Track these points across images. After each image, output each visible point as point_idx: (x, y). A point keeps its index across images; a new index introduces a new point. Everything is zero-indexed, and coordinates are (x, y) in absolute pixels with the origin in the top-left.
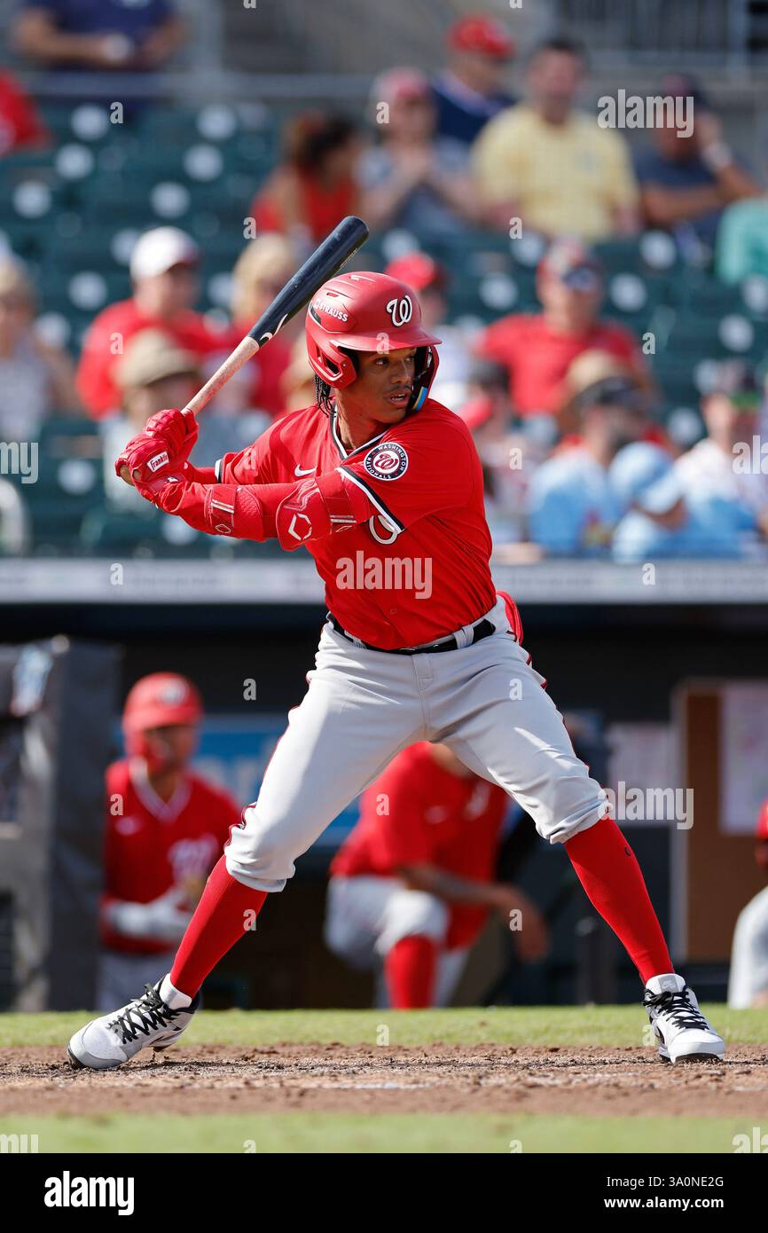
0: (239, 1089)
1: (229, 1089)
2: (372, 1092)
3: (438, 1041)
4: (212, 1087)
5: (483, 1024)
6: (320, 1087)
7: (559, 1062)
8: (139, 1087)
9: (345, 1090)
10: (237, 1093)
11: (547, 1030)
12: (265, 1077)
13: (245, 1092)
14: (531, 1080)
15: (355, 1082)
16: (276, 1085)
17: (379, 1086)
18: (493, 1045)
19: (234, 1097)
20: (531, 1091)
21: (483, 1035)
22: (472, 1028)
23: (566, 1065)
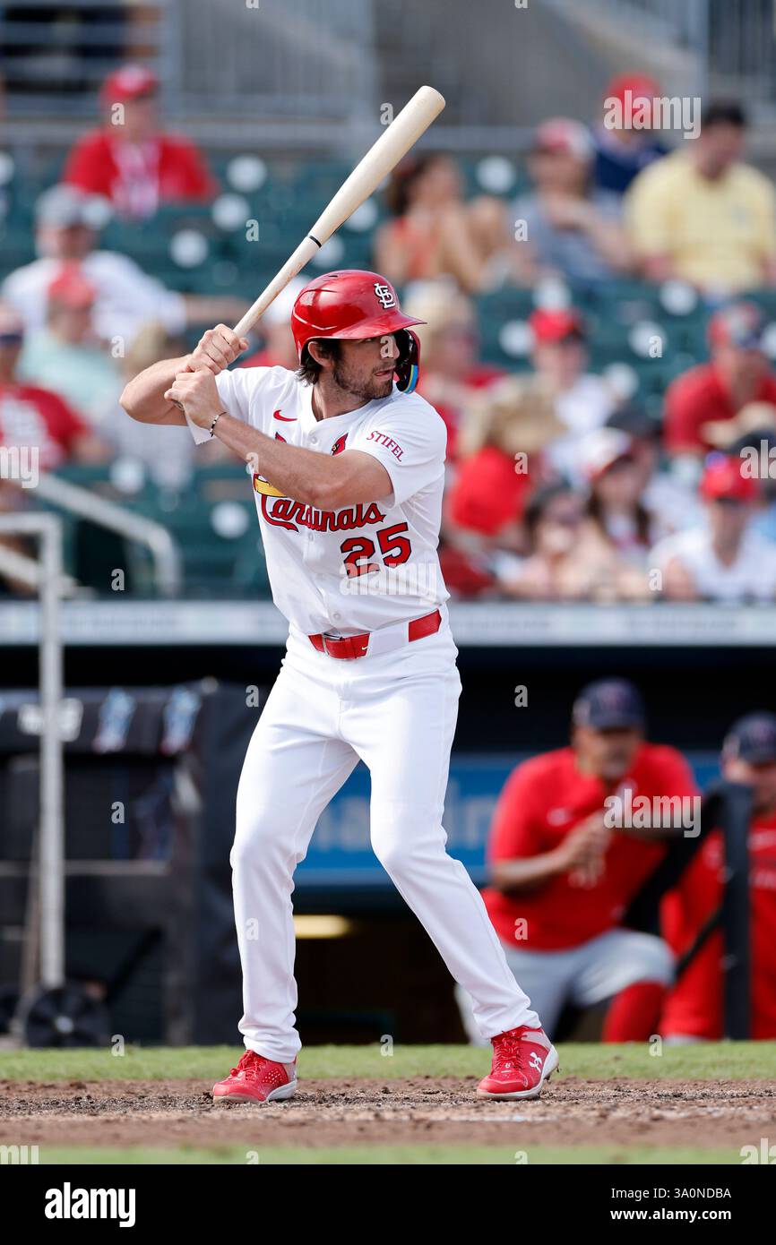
0: (368, 1121)
1: (359, 1121)
2: (497, 1125)
3: (572, 1076)
4: (342, 1120)
5: (617, 1058)
6: (448, 1119)
7: (688, 1096)
8: (271, 1119)
9: (473, 1122)
10: (366, 1125)
11: (681, 1064)
12: (395, 1110)
13: (374, 1124)
14: (657, 1112)
15: (483, 1115)
16: (406, 1118)
17: (507, 1118)
18: (626, 1078)
19: (361, 1129)
20: (656, 1124)
21: (617, 1068)
22: (606, 1063)
23: (693, 1099)
